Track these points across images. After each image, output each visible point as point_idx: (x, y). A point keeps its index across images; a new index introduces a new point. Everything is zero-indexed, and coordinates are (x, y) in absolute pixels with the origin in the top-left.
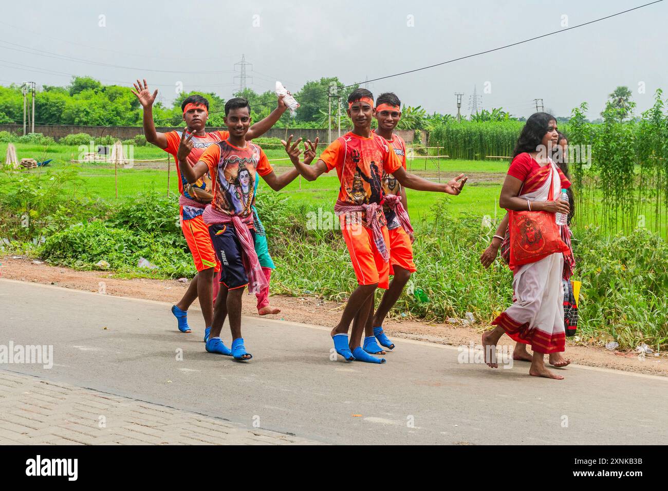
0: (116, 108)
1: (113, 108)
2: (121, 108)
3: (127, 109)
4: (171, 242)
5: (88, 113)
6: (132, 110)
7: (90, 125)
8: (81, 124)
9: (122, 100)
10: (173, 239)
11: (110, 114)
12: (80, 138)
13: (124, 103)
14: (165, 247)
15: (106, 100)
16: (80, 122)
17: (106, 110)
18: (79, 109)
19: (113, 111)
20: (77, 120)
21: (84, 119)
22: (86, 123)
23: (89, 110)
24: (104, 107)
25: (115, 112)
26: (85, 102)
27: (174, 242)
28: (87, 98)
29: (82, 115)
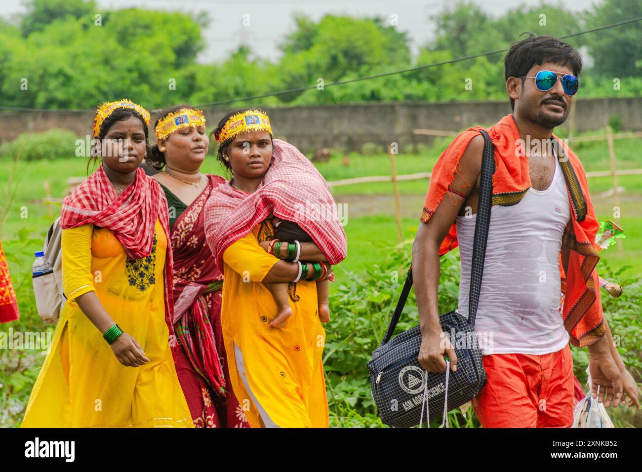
0: (137, 63)
1: (129, 63)
2: (151, 63)
3: (164, 64)
4: (352, 401)
5: (67, 80)
6: (177, 66)
7: (74, 109)
8: (54, 108)
9: (150, 43)
10: (356, 395)
11: (123, 79)
12: (51, 142)
13: (155, 51)
14: (339, 414)
15: (112, 44)
16: (51, 102)
17: (113, 69)
18: (45, 71)
19: (130, 71)
20: (41, 98)
21: (60, 95)
22: (64, 104)
23: (69, 71)
24: (107, 62)
25: (135, 75)
26: (60, 52)
27: (360, 401)
28: (63, 42)
29: (53, 84)
